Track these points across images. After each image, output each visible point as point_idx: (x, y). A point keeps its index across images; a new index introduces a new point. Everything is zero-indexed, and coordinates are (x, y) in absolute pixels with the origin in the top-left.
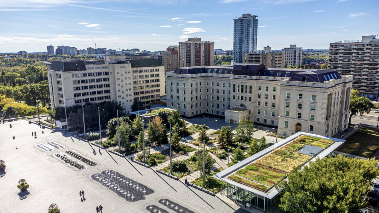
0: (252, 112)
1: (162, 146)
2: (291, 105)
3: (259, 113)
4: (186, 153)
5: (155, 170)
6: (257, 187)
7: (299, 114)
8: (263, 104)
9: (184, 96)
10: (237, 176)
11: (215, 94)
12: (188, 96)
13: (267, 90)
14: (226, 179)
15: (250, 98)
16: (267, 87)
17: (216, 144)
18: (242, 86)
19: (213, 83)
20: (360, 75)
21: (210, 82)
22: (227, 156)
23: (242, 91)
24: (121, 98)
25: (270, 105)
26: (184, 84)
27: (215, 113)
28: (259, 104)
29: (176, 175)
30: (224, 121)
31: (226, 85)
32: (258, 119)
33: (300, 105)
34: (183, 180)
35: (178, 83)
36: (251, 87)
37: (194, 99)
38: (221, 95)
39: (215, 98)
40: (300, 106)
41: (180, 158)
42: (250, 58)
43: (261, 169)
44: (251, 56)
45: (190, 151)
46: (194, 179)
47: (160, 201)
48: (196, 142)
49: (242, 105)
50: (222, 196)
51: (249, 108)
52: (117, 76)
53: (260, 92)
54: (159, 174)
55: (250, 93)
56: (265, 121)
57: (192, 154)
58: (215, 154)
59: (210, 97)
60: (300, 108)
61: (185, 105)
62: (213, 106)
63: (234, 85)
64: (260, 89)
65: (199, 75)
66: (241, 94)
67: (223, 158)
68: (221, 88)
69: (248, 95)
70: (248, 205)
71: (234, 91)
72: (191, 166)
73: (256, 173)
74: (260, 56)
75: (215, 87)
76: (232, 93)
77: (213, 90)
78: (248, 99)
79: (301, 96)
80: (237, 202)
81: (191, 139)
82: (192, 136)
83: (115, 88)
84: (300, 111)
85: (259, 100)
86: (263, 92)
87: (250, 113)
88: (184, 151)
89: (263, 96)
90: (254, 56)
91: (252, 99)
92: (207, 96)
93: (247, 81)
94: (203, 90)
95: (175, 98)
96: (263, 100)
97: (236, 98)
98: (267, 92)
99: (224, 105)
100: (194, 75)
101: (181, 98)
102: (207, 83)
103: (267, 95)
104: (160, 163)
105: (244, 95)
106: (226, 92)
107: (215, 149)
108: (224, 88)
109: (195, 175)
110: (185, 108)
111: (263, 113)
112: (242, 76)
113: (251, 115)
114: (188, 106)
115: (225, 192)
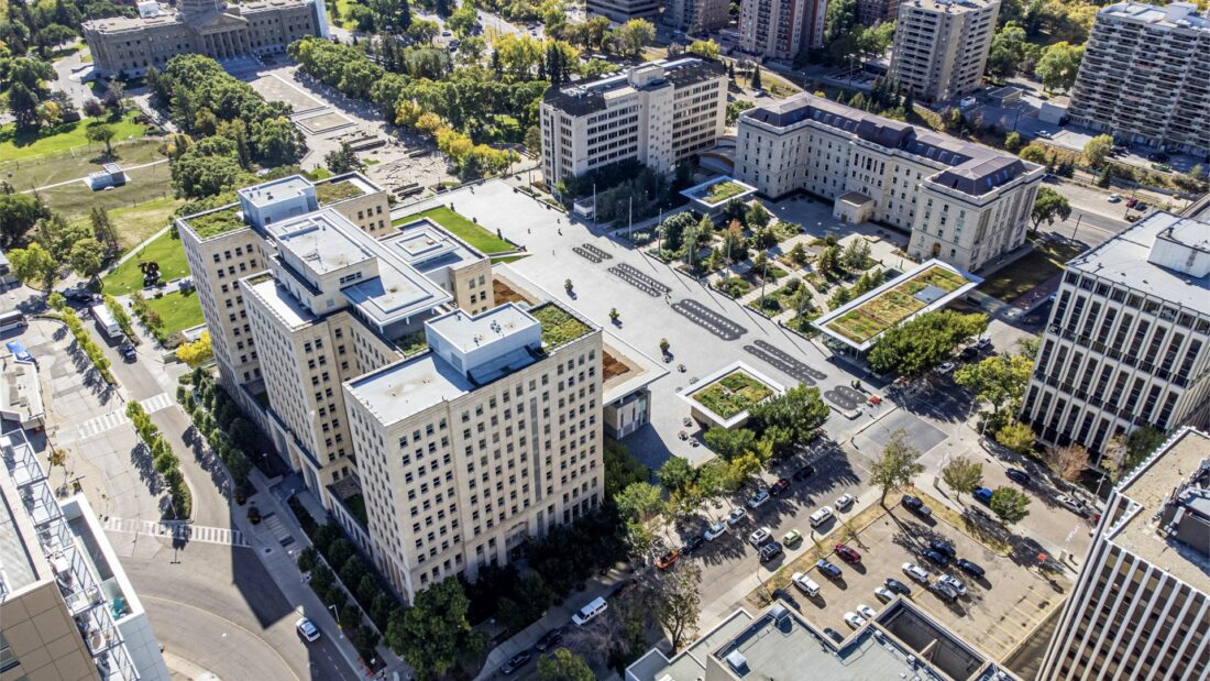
0: (879, 203)
1: (741, 263)
2: (931, 216)
3: (890, 206)
4: (773, 280)
5: (742, 305)
6: (852, 339)
7: (941, 231)
8: (898, 195)
9: (769, 161)
10: (835, 324)
11: (823, 158)
12: (775, 163)
13: (908, 174)
14: (823, 328)
15: (880, 182)
16: (908, 171)
17: (815, 267)
18: (870, 160)
19: (821, 140)
20: (1138, 96)
21: (816, 138)
22: (829, 288)
23: (869, 168)
24: (654, 149)
25: (909, 198)
26: (771, 142)
27: (817, 192)
28: (892, 194)
29: (767, 312)
30: (832, 213)
31: (844, 150)
32: (888, 216)
33: (943, 219)
34: (775, 319)
35: (759, 138)
36: (883, 165)
37: (785, 167)
38: (832, 162)
39: (822, 167)
40: (943, 221)
41: (770, 289)
42: (913, 19)
43: (862, 318)
44: (917, 16)
45: (780, 277)
46: (787, 320)
47: (755, 342)
48: (787, 260)
49: (865, 190)
50: (818, 342)
51: (875, 197)
52: (652, 112)
53: (896, 175)
54: (747, 310)
55: (881, 173)
56: (898, 221)
57: (782, 283)
58: (813, 284)
59: (813, 163)
60: (943, 223)
61: (768, 177)
62: (816, 178)
63: (857, 155)
64: (897, 170)
65: (798, 125)
66: (865, 172)
67: (823, 292)
68: (834, 152)
69: (876, 175)
70: (842, 353)
71: (856, 164)
72: (783, 301)
73: (856, 322)
74: (937, 20)
75: (824, 148)
76: (852, 167)
77: (819, 151)
78: (876, 183)
79: (946, 207)
80: (832, 349)
81: (779, 252)
82: (780, 245)
83: (645, 133)
84: (942, 228)
85: (893, 186)
86: (901, 176)
87: (875, 204)
88: (771, 276)
89: (900, 183)
90: (922, 17)
91: (883, 184)
92: (808, 160)
93: (879, 154)
94: (801, 149)
95: (752, 161)
96: (899, 188)
97: (858, 175)
98: (907, 178)
99: (835, 182)
100: (790, 127)
101: (763, 163)
102: (811, 137)
103: (906, 183)
104: (745, 293)
105: (871, 174)
106: (842, 161)
107: (813, 275)
108: (838, 154)
109: (789, 315)
110: (767, 180)
111: (895, 210)
112: (872, 144)
113: (877, 208)
114: (773, 180)
115: (820, 338)
